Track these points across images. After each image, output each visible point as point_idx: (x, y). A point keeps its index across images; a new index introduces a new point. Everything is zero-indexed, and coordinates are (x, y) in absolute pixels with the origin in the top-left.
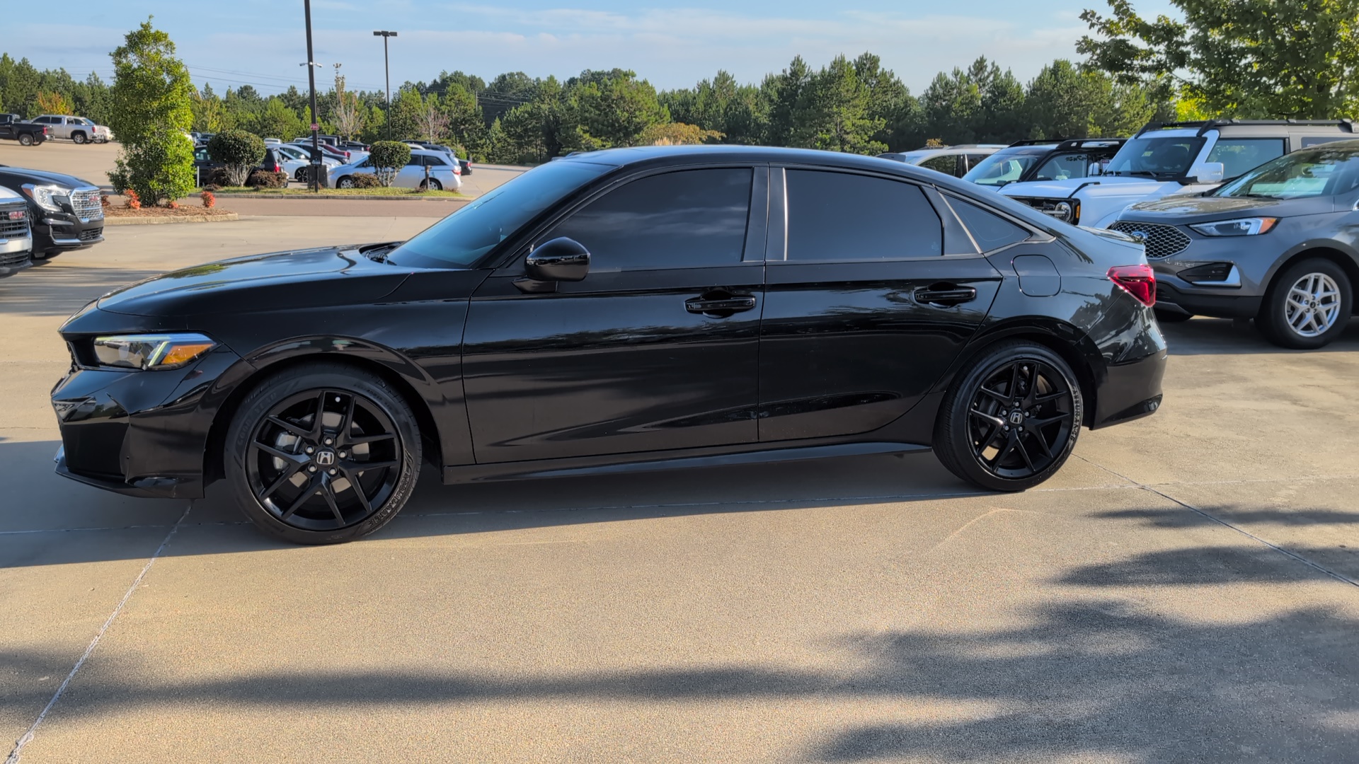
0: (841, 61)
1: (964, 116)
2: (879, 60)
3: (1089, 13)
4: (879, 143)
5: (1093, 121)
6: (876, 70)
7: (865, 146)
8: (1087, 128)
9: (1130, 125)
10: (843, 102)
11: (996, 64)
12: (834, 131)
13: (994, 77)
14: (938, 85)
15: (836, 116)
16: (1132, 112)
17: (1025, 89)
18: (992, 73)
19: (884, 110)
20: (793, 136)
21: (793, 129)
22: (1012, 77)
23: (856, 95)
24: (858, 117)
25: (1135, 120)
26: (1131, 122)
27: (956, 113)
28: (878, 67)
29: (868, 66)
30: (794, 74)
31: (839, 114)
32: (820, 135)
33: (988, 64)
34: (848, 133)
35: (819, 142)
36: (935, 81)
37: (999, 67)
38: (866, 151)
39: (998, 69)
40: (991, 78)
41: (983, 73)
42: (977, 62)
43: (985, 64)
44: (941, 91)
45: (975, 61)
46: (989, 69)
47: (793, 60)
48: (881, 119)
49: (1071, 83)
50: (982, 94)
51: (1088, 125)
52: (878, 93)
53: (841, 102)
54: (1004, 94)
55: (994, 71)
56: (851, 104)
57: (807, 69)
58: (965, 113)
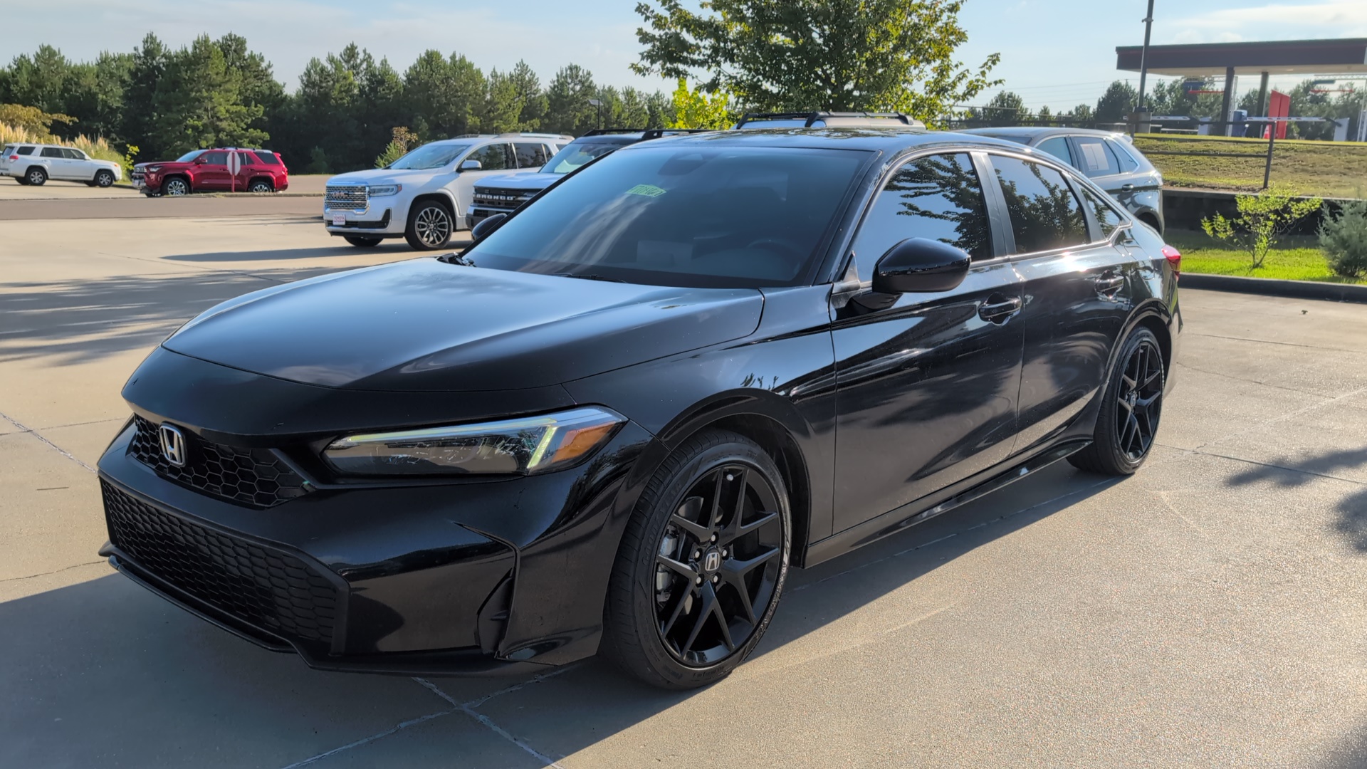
0: (205, 41)
1: (344, 103)
2: (245, 42)
3: (642, 7)
4: (259, 131)
5: (471, 112)
6: (243, 53)
7: (243, 134)
8: (466, 119)
9: (504, 116)
10: (213, 86)
11: (367, 52)
12: (206, 117)
13: (367, 65)
14: (312, 71)
15: (206, 101)
16: (504, 103)
17: (402, 77)
18: (364, 60)
19: (258, 96)
20: (157, 122)
21: (156, 114)
22: (389, 65)
23: (226, 79)
24: (231, 103)
25: (508, 112)
26: (504, 113)
27: (336, 102)
28: (245, 49)
29: (233, 48)
30: (149, 53)
31: (211, 99)
32: (190, 122)
33: (360, 50)
34: (221, 120)
35: (190, 130)
36: (309, 66)
37: (371, 54)
38: (245, 140)
39: (370, 57)
40: (364, 66)
41: (355, 60)
42: (347, 48)
43: (356, 51)
44: (317, 78)
45: (345, 47)
46: (361, 56)
47: (145, 36)
48: (259, 105)
49: (445, 75)
50: (359, 81)
51: (467, 116)
52: (250, 77)
53: (211, 86)
54: (382, 82)
55: (367, 59)
56: (222, 88)
57: (163, 48)
58: (345, 101)
